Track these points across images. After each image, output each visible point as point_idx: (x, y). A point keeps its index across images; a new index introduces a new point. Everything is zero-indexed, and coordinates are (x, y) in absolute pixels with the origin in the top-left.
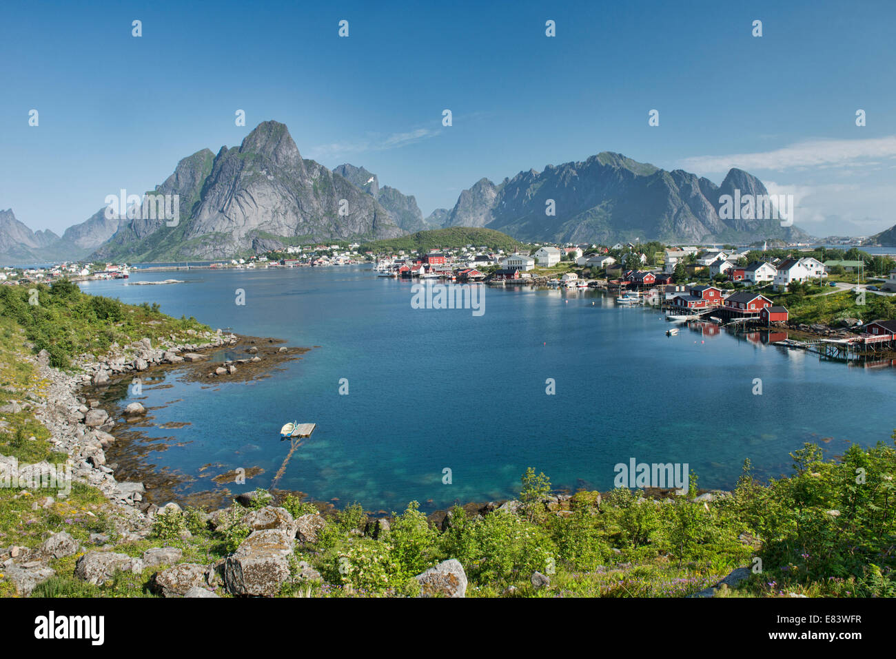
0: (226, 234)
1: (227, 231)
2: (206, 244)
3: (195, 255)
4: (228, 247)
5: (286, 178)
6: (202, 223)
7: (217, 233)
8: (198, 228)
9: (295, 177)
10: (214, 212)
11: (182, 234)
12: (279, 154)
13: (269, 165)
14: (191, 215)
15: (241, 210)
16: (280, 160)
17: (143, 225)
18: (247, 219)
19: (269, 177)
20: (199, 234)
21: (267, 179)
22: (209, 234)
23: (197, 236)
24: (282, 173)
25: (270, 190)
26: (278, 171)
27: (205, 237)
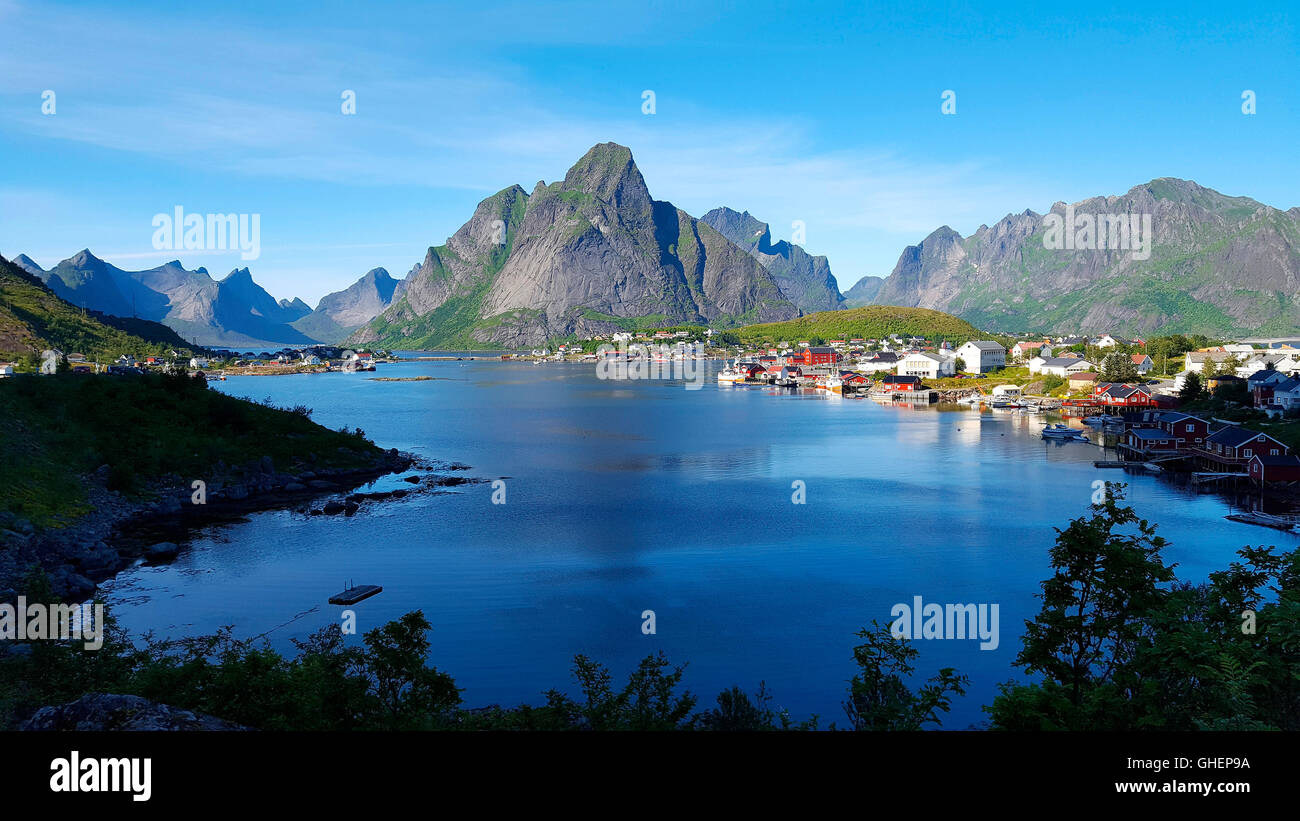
0: (536, 312)
1: (539, 306)
2: (505, 326)
5: (627, 230)
6: (504, 295)
7: (525, 309)
8: (499, 302)
9: (640, 228)
10: (522, 279)
11: (476, 309)
12: (618, 194)
13: (603, 210)
14: (490, 282)
15: (560, 277)
16: (619, 203)
17: (424, 296)
18: (569, 290)
19: (602, 229)
20: (500, 310)
21: (599, 232)
22: (514, 311)
23: (497, 313)
24: (621, 222)
25: (603, 248)
26: (616, 219)
27: (508, 315)
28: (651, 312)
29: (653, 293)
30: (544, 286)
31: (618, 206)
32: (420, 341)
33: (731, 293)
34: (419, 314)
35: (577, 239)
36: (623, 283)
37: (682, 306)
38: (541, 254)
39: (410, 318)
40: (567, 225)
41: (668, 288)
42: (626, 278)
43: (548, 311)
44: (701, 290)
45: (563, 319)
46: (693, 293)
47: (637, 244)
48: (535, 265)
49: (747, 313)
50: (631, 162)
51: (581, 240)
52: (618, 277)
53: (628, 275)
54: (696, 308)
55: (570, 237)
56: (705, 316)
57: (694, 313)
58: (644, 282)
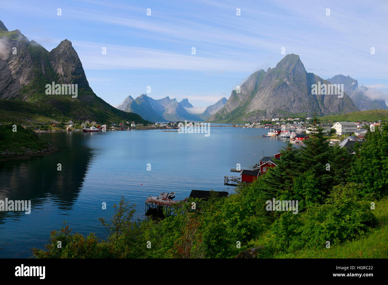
0: (263, 111)
1: (264, 109)
2: (252, 116)
3: (247, 121)
4: (263, 117)
5: (296, 83)
6: (253, 105)
7: (259, 110)
8: (251, 108)
9: (301, 82)
10: (260, 100)
11: (245, 110)
12: (294, 70)
13: (288, 77)
14: (250, 101)
15: (272, 99)
16: (294, 74)
17: (230, 106)
18: (275, 104)
19: (287, 83)
20: (252, 110)
21: (286, 84)
22: (256, 110)
23: (250, 112)
24: (294, 80)
25: (287, 89)
26: (292, 79)
27: (253, 112)
28: (304, 111)
29: (305, 105)
30: (266, 103)
31: (294, 75)
32: (227, 121)
33: (334, 105)
34: (228, 112)
35: (278, 87)
36: (294, 101)
37: (315, 110)
38: (266, 92)
39: (225, 113)
40: (276, 81)
41: (310, 103)
42: (295, 100)
43: (267, 111)
44: (323, 104)
45: (272, 114)
46: (320, 105)
47: (300, 88)
48: (264, 95)
49: (340, 112)
50: (299, 60)
51: (279, 87)
52: (293, 99)
53: (296, 98)
54: (321, 110)
55: (276, 86)
56: (324, 113)
57: (320, 112)
58: (302, 101)
